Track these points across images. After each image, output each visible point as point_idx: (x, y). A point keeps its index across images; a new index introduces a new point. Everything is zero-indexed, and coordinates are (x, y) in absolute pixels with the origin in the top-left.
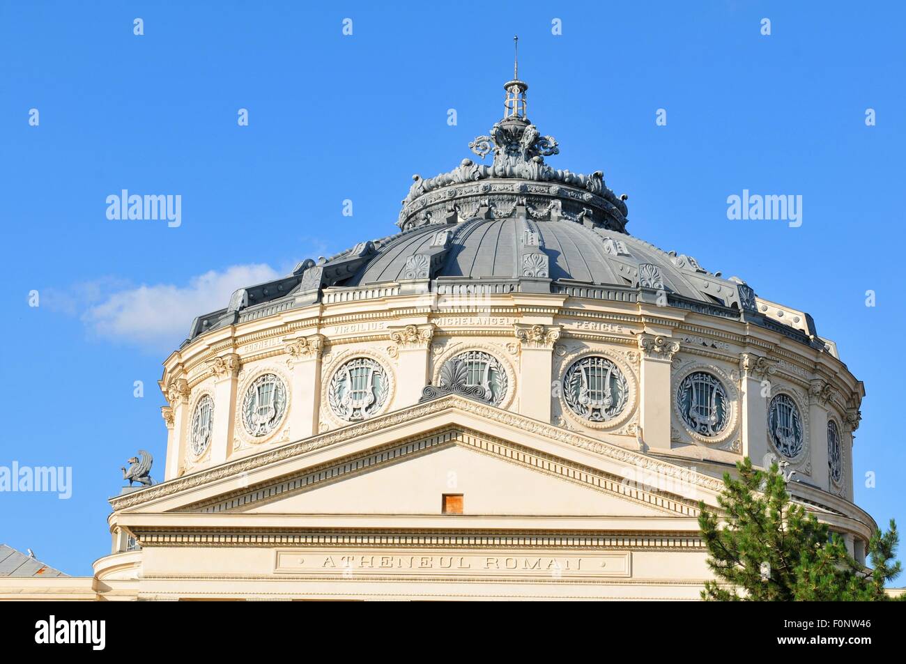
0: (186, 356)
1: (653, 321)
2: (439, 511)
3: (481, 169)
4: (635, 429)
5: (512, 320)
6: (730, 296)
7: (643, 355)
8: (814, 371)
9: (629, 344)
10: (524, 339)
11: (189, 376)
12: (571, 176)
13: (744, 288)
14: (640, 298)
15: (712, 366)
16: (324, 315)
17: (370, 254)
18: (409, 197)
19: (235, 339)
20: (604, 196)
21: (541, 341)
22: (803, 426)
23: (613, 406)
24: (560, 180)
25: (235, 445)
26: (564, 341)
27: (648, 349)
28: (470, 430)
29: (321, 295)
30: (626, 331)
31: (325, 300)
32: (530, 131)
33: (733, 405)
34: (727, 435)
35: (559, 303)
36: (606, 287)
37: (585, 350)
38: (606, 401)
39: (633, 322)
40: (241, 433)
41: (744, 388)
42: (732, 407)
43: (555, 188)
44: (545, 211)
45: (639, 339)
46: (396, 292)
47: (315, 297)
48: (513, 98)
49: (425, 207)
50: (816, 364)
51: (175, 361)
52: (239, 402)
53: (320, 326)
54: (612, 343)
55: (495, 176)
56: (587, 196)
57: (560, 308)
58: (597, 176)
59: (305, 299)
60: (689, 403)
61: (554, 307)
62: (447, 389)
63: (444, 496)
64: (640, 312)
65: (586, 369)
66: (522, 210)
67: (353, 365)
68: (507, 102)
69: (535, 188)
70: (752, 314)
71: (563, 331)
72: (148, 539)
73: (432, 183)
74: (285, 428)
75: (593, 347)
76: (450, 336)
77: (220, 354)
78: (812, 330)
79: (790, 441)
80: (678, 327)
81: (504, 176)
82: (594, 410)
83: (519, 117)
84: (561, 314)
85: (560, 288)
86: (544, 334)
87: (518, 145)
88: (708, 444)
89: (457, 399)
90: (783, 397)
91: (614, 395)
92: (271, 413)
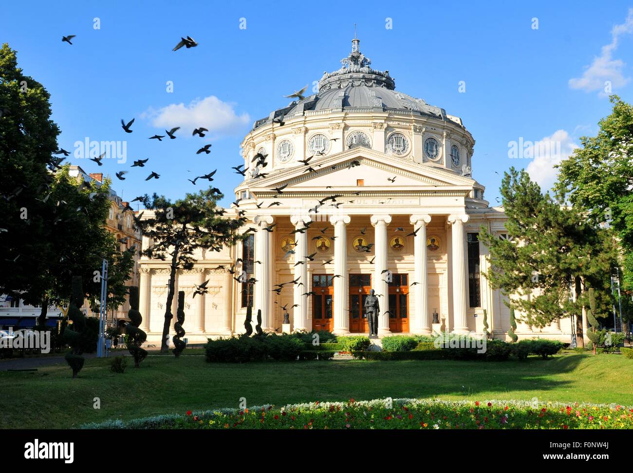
0: (254, 134)
1: (417, 121)
2: (356, 185)
3: (349, 70)
4: (411, 157)
5: (371, 121)
6: (438, 112)
7: (413, 132)
8: (463, 137)
9: (408, 129)
10: (375, 128)
11: (255, 141)
12: (378, 72)
13: (443, 110)
14: (412, 113)
15: (434, 136)
16: (306, 120)
17: (317, 99)
18: (322, 79)
19: (273, 128)
20: (388, 78)
21: (381, 128)
22: (460, 156)
23: (404, 149)
24: (375, 73)
25: (275, 164)
26: (389, 128)
27: (415, 131)
28: (365, 158)
29: (304, 113)
30: (408, 124)
31: (305, 115)
32: (362, 57)
33: (441, 148)
34: (439, 159)
35: (387, 115)
36: (400, 110)
37: (395, 131)
38: (402, 148)
39: (410, 121)
40: (277, 160)
41: (444, 143)
42: (440, 149)
43: (374, 76)
44: (371, 84)
45: (412, 127)
46: (330, 112)
47: (302, 114)
48: (355, 45)
49: (329, 83)
50: (464, 135)
51: (250, 136)
52: (275, 149)
53: (304, 124)
54: (403, 128)
55: (353, 72)
56: (384, 79)
57: (387, 117)
58: (387, 72)
59: (298, 114)
60: (427, 148)
61: (385, 117)
62: (358, 145)
63: (357, 180)
64: (412, 118)
65: (395, 137)
66: (363, 83)
67: (317, 137)
68: (353, 47)
69: (367, 76)
70: (446, 118)
71: (388, 125)
72: (259, 196)
73: (331, 74)
74: (293, 158)
75: (397, 130)
76: (350, 127)
77: (268, 134)
78: (462, 124)
79: (456, 160)
80: (424, 123)
81: (357, 72)
82: (398, 151)
83: (358, 52)
84: (388, 119)
85: (386, 110)
86: (382, 126)
87: (358, 61)
88: (433, 162)
89: (362, 148)
90: (454, 146)
91: (404, 146)
92: (288, 153)
